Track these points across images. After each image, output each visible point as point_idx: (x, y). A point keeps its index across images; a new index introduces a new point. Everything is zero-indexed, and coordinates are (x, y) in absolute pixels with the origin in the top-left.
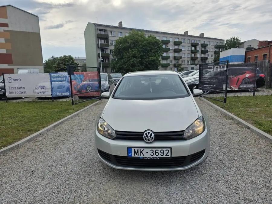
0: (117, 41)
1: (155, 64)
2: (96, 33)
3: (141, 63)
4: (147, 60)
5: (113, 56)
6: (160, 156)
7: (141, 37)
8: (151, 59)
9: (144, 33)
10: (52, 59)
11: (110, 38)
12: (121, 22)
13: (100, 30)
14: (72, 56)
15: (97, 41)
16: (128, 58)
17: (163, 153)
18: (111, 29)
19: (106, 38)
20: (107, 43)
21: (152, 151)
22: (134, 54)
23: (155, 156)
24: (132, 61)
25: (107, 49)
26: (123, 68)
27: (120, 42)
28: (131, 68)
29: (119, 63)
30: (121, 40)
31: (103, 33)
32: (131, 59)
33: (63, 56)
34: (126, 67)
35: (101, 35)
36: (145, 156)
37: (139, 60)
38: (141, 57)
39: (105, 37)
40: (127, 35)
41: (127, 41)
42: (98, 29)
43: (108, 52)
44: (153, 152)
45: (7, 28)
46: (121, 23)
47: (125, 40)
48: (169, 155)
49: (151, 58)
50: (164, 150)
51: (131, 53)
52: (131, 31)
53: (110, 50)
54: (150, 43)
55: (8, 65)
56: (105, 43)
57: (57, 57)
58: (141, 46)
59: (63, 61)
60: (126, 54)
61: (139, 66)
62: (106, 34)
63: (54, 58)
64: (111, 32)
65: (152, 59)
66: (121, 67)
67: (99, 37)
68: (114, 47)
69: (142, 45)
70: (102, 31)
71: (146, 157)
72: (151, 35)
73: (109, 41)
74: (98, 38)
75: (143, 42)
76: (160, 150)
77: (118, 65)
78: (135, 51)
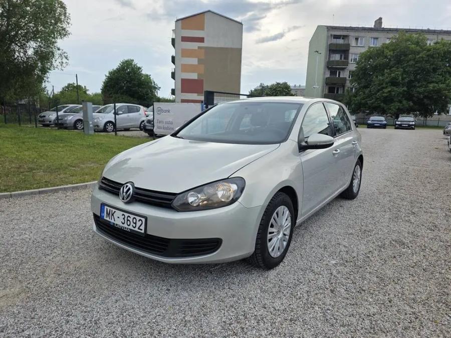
0: (362, 56)
1: (441, 97)
2: (327, 43)
3: (409, 96)
4: (421, 90)
5: (351, 82)
6: (131, 227)
7: (417, 43)
8: (431, 88)
9: (426, 36)
10: (260, 88)
11: (352, 50)
12: (381, 19)
13: (336, 37)
14: (288, 84)
15: (328, 57)
16: (379, 85)
17: (135, 223)
18: (357, 34)
19: (344, 51)
20: (345, 58)
21: (123, 216)
22: (394, 78)
23: (125, 225)
24: (386, 90)
25: (343, 69)
26: (367, 104)
27: (369, 56)
28: (382, 104)
29: (360, 95)
30: (371, 53)
31: (341, 41)
32: (386, 87)
33: (275, 83)
34: (372, 103)
35: (337, 45)
36: (116, 223)
37: (404, 90)
38: (410, 85)
39: (344, 48)
40: (388, 42)
41: (383, 52)
42: (332, 35)
43: (345, 74)
44: (124, 219)
45: (202, 43)
46: (379, 21)
47: (379, 52)
48: (141, 230)
49: (431, 86)
50: (138, 218)
51: (387, 75)
52: (396, 34)
53: (350, 72)
54: (433, 54)
55: (198, 95)
56: (341, 58)
57: (267, 86)
58: (412, 62)
59: (274, 91)
60: (377, 77)
61: (400, 102)
62: (346, 42)
63: (263, 87)
64: (357, 39)
65: (434, 87)
66: (363, 101)
67: (332, 50)
68: (355, 66)
69: (414, 59)
70: (340, 38)
71: (117, 225)
72: (442, 39)
73: (350, 55)
74: (330, 50)
75: (419, 53)
76: (132, 216)
77: (358, 98)
78: (397, 73)
